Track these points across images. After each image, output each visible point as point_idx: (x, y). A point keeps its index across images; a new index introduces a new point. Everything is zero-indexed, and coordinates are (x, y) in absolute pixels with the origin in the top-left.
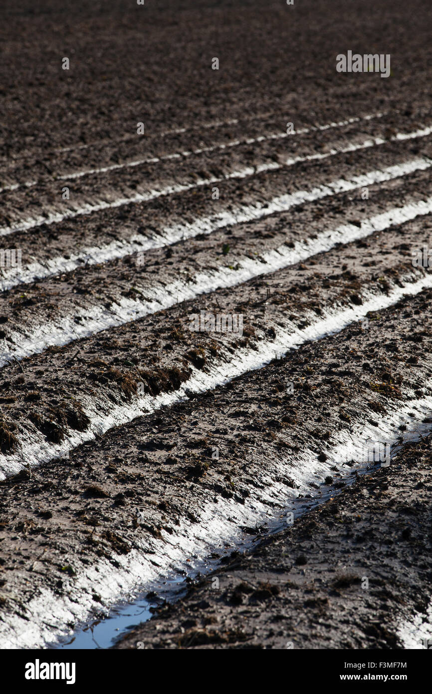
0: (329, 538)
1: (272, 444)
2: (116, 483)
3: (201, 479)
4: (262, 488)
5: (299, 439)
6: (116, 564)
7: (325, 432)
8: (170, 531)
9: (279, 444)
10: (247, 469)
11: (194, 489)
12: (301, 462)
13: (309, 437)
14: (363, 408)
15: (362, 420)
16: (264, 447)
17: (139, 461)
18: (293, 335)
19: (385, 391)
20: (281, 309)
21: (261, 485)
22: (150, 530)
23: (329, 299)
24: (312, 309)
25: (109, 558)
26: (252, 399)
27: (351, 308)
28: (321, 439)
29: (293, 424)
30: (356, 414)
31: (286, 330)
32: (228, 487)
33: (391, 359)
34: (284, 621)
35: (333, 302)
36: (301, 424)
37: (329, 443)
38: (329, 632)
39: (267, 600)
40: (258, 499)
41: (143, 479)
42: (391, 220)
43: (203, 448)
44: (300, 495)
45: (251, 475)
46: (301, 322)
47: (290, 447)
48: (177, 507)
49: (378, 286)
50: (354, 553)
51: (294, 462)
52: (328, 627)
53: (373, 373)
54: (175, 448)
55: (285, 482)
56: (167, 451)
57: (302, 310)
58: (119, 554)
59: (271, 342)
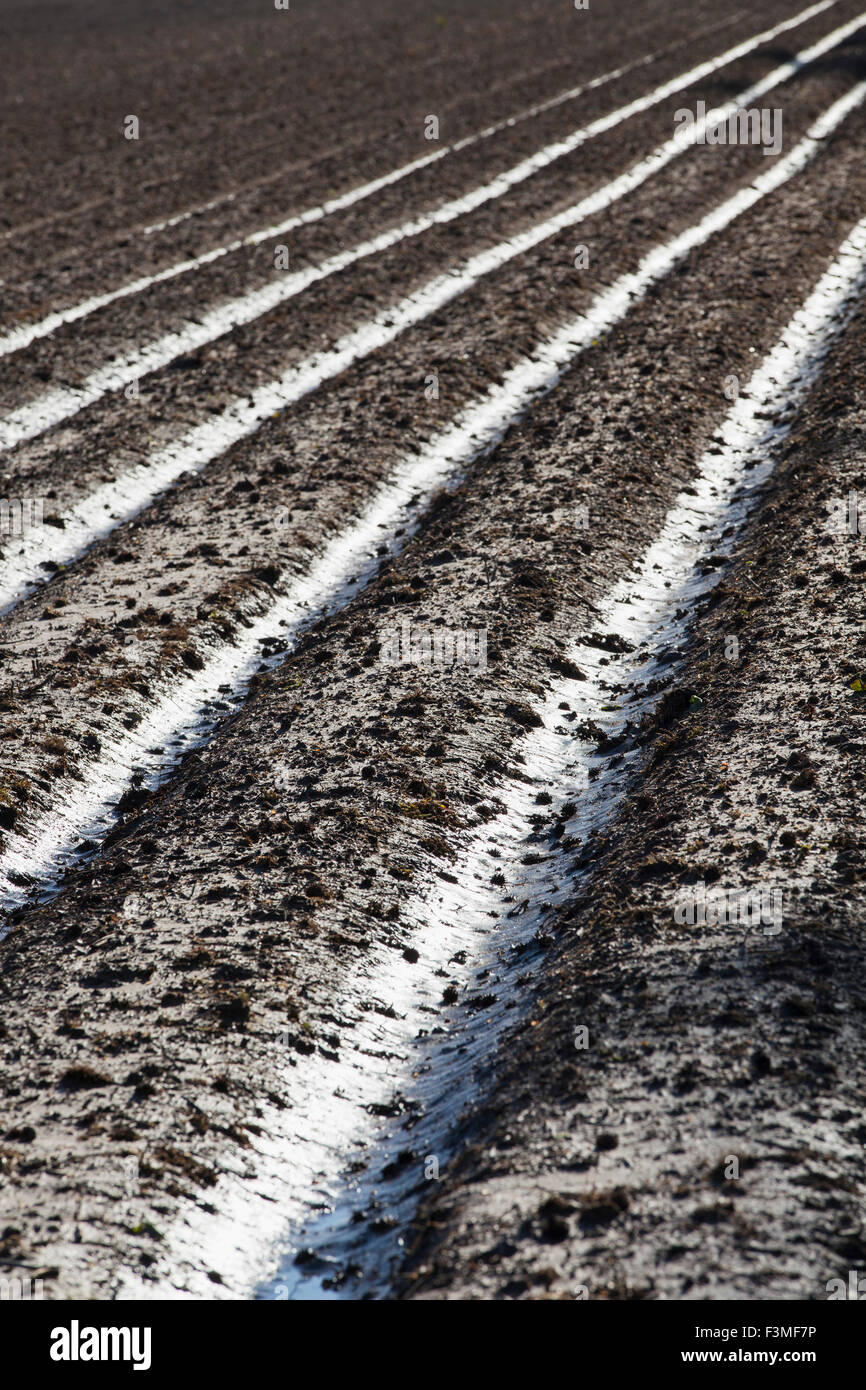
0: (620, 1091)
1: (318, 940)
2: (100, 1056)
3: (249, 1025)
4: (352, 1026)
5: (353, 925)
6: (209, 1209)
7: (387, 906)
8: (256, 1130)
9: (333, 940)
10: (310, 994)
11: (249, 1046)
12: (381, 968)
13: (369, 920)
14: (416, 852)
15: (428, 876)
16: (311, 950)
17: (112, 1009)
18: (124, 742)
19: (436, 815)
20: (82, 696)
21: (348, 1021)
22: (230, 1133)
23: (148, 664)
24: (133, 687)
25: (193, 1197)
26: (214, 863)
27: (190, 677)
28: (387, 919)
29: (328, 898)
30: (414, 865)
31: (108, 734)
32: (303, 1034)
33: (397, 753)
34: (689, 1255)
35: (158, 670)
36: (341, 897)
37: (402, 925)
38: (784, 1263)
39: (614, 1223)
40: (356, 1048)
41: (148, 1040)
42: (107, 507)
43: (208, 966)
44: (421, 1031)
45: (323, 1005)
46: (128, 714)
47: (352, 943)
48: (244, 1084)
49: (214, 628)
50: (694, 1112)
51: (370, 970)
52: (777, 1253)
53: (390, 784)
54: (155, 974)
55: (380, 1011)
56: (143, 982)
57: (119, 692)
58: (204, 1187)
59: (96, 760)
